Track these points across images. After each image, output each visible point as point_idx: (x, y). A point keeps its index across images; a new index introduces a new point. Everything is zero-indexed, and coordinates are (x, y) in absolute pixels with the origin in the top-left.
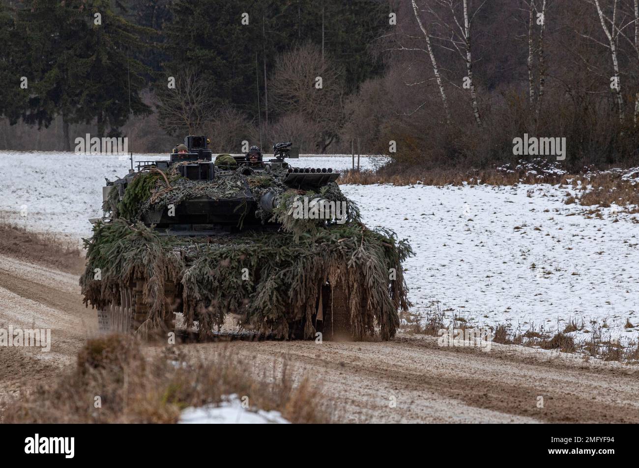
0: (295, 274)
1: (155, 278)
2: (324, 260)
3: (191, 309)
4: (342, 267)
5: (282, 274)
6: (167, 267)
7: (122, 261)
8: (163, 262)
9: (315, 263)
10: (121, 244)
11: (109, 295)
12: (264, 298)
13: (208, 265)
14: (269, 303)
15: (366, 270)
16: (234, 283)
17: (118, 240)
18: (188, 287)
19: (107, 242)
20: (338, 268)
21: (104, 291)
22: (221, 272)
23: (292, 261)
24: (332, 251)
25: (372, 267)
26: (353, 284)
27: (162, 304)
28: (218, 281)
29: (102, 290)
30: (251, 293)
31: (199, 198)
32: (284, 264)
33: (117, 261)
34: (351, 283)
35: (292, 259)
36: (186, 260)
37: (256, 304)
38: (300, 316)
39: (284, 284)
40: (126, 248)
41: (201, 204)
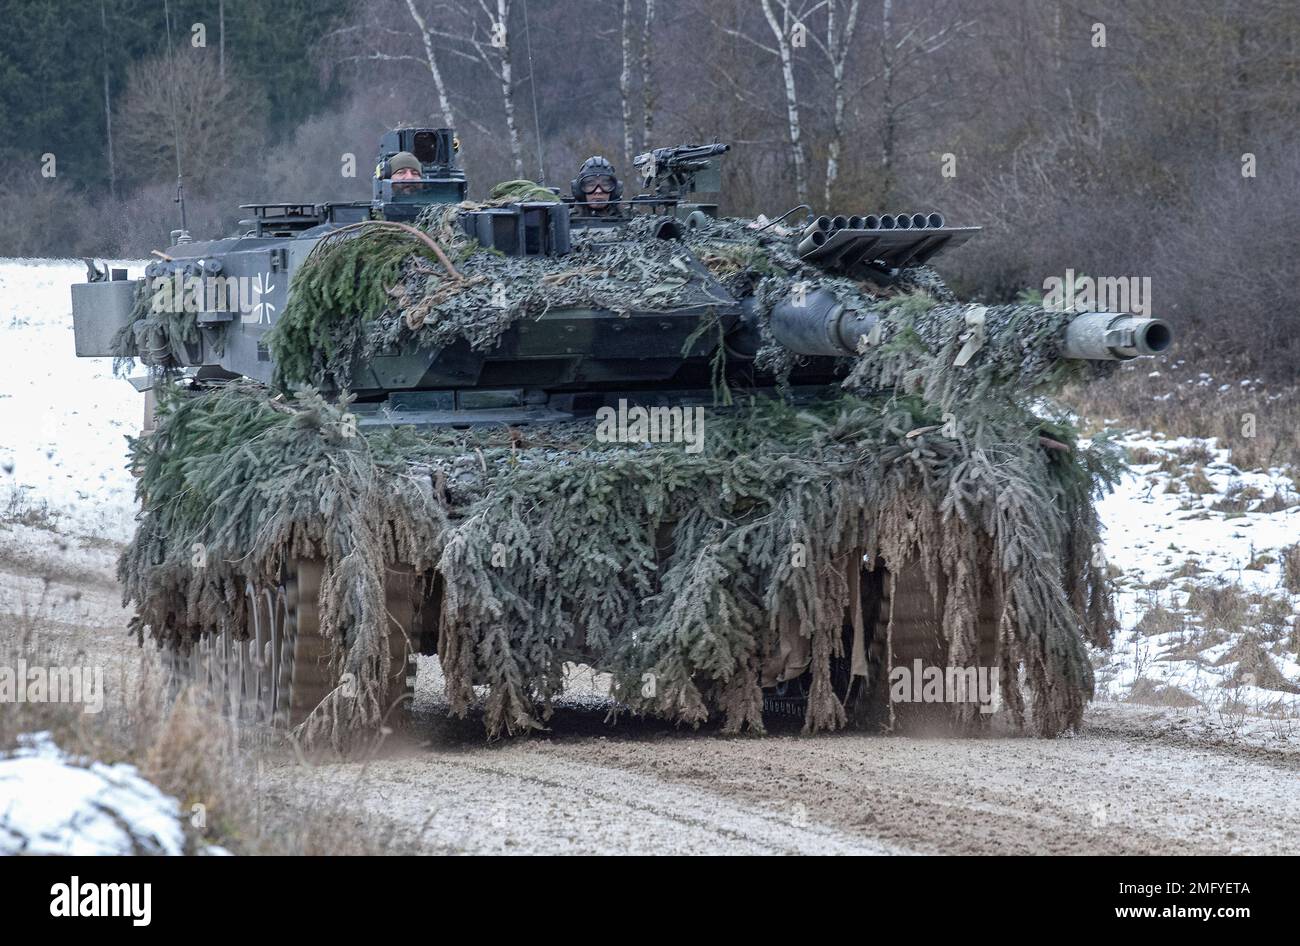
0: (782, 537)
1: (358, 557)
2: (865, 493)
3: (466, 648)
4: (923, 513)
5: (742, 537)
6: (392, 523)
7: (254, 507)
8: (381, 508)
9: (838, 502)
10: (251, 455)
11: (213, 610)
12: (690, 613)
13: (515, 514)
14: (706, 628)
15: (993, 521)
16: (595, 565)
17: (237, 443)
18: (457, 582)
19: (202, 447)
20: (910, 516)
21: (198, 600)
22: (555, 535)
23: (771, 499)
24: (888, 467)
25: (1013, 512)
26: (954, 564)
27: (383, 638)
28: (549, 562)
29: (192, 596)
30: (647, 594)
31: (567, 308)
32: (745, 508)
33: (239, 507)
34: (947, 562)
35: (769, 492)
36: (449, 501)
37: (664, 629)
38: (797, 665)
39: (746, 569)
40: (265, 467)
41: (571, 328)
